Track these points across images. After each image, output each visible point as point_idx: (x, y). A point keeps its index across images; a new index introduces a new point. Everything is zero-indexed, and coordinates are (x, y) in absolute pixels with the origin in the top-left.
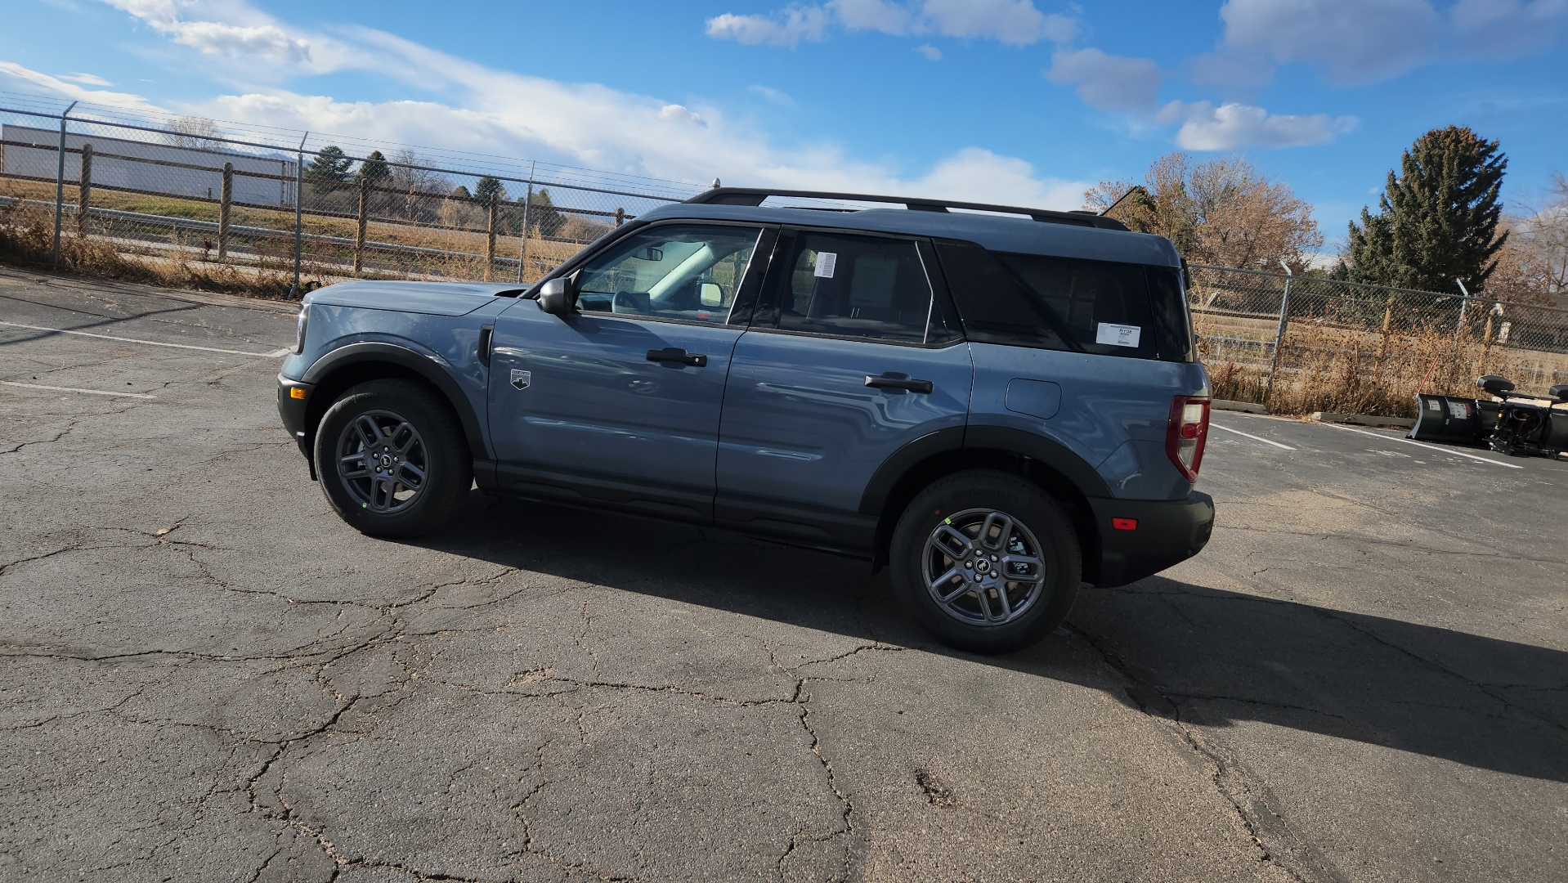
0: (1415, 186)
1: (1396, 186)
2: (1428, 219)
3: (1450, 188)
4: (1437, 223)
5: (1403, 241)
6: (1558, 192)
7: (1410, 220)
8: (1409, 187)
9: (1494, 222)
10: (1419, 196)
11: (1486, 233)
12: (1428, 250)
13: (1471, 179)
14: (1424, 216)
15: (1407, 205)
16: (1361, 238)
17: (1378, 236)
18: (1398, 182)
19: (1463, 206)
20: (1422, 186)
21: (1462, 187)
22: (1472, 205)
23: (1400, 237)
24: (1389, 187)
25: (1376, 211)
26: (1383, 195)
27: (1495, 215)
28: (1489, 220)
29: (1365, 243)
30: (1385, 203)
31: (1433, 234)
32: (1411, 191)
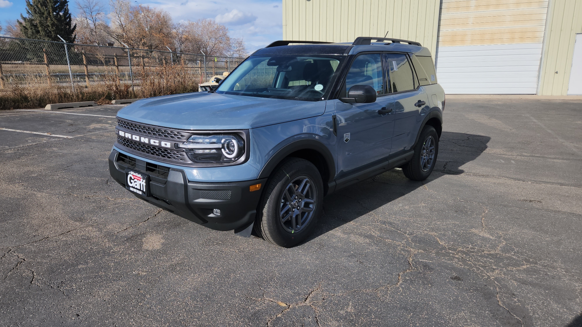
0: (39, 6)
1: (31, 5)
2: (49, 19)
3: (52, 6)
4: (52, 20)
5: (43, 28)
6: (79, 8)
7: (42, 19)
8: (37, 6)
9: (70, 20)
10: (42, 10)
11: (69, 23)
12: (53, 31)
13: (57, 3)
14: (47, 18)
15: (39, 13)
16: (24, 27)
17: (31, 26)
18: (31, 3)
19: (58, 14)
20: (42, 6)
21: (55, 6)
22: (61, 14)
23: (41, 26)
24: (28, 5)
25: (26, 15)
26: (26, 9)
27: (70, 17)
28: (68, 19)
29: (26, 29)
30: (29, 12)
31: (53, 25)
32: (38, 8)
